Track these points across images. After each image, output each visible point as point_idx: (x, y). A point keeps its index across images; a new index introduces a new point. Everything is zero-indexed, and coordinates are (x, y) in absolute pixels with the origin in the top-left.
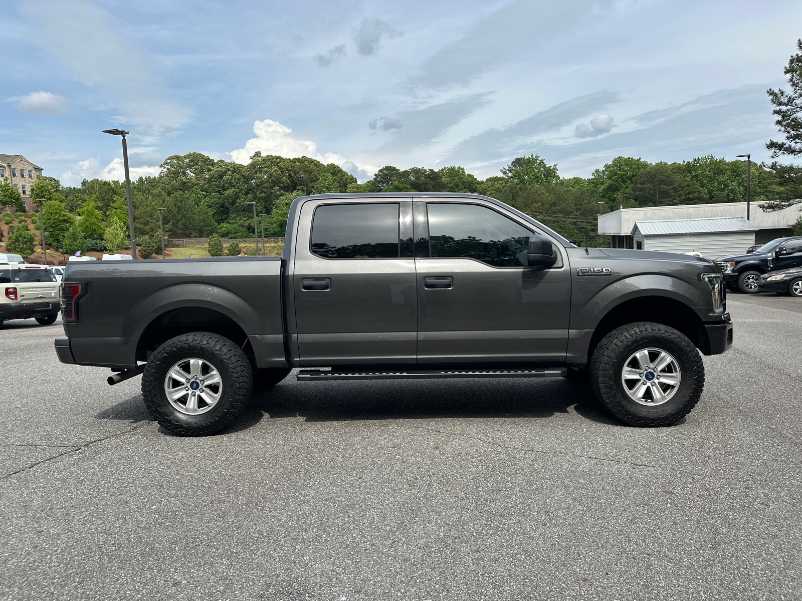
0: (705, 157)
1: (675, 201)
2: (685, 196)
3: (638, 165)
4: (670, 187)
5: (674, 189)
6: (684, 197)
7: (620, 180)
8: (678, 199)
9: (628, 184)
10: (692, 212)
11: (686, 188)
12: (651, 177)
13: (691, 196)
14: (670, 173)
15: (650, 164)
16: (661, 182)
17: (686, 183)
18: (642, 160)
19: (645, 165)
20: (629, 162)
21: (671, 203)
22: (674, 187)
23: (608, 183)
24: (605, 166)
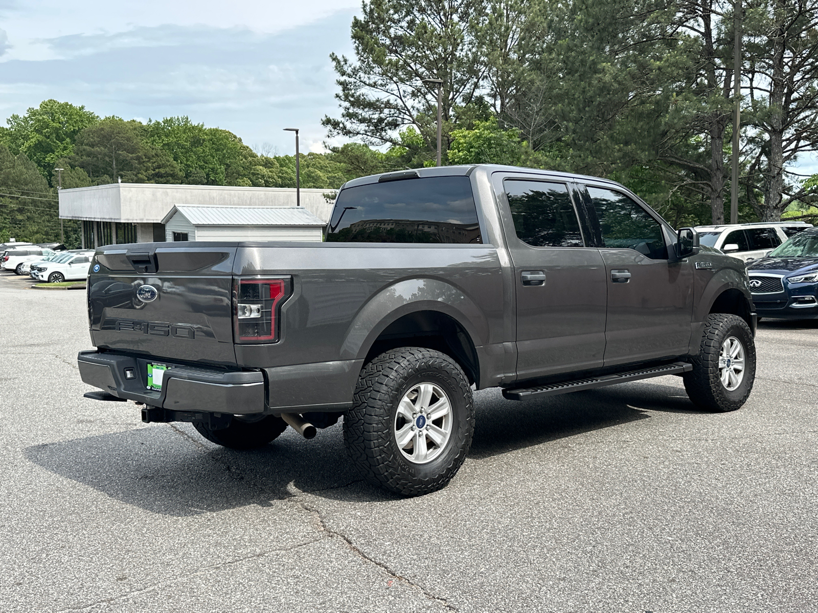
0: (178, 119)
1: (140, 176)
2: (154, 170)
3: (80, 116)
4: (134, 155)
5: (138, 158)
6: (153, 172)
7: (54, 135)
8: (145, 173)
9: (67, 144)
10: (215, 195)
11: (154, 160)
12: (104, 136)
13: (162, 171)
14: (131, 134)
15: (98, 117)
16: (120, 146)
17: (154, 151)
18: (86, 109)
19: (91, 118)
20: (66, 109)
21: (135, 178)
22: (138, 156)
23: (35, 138)
24: (28, 111)
